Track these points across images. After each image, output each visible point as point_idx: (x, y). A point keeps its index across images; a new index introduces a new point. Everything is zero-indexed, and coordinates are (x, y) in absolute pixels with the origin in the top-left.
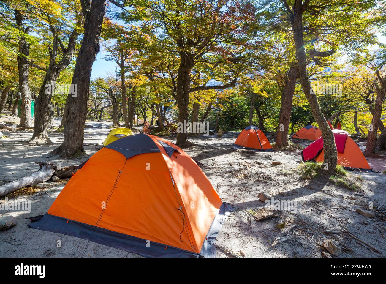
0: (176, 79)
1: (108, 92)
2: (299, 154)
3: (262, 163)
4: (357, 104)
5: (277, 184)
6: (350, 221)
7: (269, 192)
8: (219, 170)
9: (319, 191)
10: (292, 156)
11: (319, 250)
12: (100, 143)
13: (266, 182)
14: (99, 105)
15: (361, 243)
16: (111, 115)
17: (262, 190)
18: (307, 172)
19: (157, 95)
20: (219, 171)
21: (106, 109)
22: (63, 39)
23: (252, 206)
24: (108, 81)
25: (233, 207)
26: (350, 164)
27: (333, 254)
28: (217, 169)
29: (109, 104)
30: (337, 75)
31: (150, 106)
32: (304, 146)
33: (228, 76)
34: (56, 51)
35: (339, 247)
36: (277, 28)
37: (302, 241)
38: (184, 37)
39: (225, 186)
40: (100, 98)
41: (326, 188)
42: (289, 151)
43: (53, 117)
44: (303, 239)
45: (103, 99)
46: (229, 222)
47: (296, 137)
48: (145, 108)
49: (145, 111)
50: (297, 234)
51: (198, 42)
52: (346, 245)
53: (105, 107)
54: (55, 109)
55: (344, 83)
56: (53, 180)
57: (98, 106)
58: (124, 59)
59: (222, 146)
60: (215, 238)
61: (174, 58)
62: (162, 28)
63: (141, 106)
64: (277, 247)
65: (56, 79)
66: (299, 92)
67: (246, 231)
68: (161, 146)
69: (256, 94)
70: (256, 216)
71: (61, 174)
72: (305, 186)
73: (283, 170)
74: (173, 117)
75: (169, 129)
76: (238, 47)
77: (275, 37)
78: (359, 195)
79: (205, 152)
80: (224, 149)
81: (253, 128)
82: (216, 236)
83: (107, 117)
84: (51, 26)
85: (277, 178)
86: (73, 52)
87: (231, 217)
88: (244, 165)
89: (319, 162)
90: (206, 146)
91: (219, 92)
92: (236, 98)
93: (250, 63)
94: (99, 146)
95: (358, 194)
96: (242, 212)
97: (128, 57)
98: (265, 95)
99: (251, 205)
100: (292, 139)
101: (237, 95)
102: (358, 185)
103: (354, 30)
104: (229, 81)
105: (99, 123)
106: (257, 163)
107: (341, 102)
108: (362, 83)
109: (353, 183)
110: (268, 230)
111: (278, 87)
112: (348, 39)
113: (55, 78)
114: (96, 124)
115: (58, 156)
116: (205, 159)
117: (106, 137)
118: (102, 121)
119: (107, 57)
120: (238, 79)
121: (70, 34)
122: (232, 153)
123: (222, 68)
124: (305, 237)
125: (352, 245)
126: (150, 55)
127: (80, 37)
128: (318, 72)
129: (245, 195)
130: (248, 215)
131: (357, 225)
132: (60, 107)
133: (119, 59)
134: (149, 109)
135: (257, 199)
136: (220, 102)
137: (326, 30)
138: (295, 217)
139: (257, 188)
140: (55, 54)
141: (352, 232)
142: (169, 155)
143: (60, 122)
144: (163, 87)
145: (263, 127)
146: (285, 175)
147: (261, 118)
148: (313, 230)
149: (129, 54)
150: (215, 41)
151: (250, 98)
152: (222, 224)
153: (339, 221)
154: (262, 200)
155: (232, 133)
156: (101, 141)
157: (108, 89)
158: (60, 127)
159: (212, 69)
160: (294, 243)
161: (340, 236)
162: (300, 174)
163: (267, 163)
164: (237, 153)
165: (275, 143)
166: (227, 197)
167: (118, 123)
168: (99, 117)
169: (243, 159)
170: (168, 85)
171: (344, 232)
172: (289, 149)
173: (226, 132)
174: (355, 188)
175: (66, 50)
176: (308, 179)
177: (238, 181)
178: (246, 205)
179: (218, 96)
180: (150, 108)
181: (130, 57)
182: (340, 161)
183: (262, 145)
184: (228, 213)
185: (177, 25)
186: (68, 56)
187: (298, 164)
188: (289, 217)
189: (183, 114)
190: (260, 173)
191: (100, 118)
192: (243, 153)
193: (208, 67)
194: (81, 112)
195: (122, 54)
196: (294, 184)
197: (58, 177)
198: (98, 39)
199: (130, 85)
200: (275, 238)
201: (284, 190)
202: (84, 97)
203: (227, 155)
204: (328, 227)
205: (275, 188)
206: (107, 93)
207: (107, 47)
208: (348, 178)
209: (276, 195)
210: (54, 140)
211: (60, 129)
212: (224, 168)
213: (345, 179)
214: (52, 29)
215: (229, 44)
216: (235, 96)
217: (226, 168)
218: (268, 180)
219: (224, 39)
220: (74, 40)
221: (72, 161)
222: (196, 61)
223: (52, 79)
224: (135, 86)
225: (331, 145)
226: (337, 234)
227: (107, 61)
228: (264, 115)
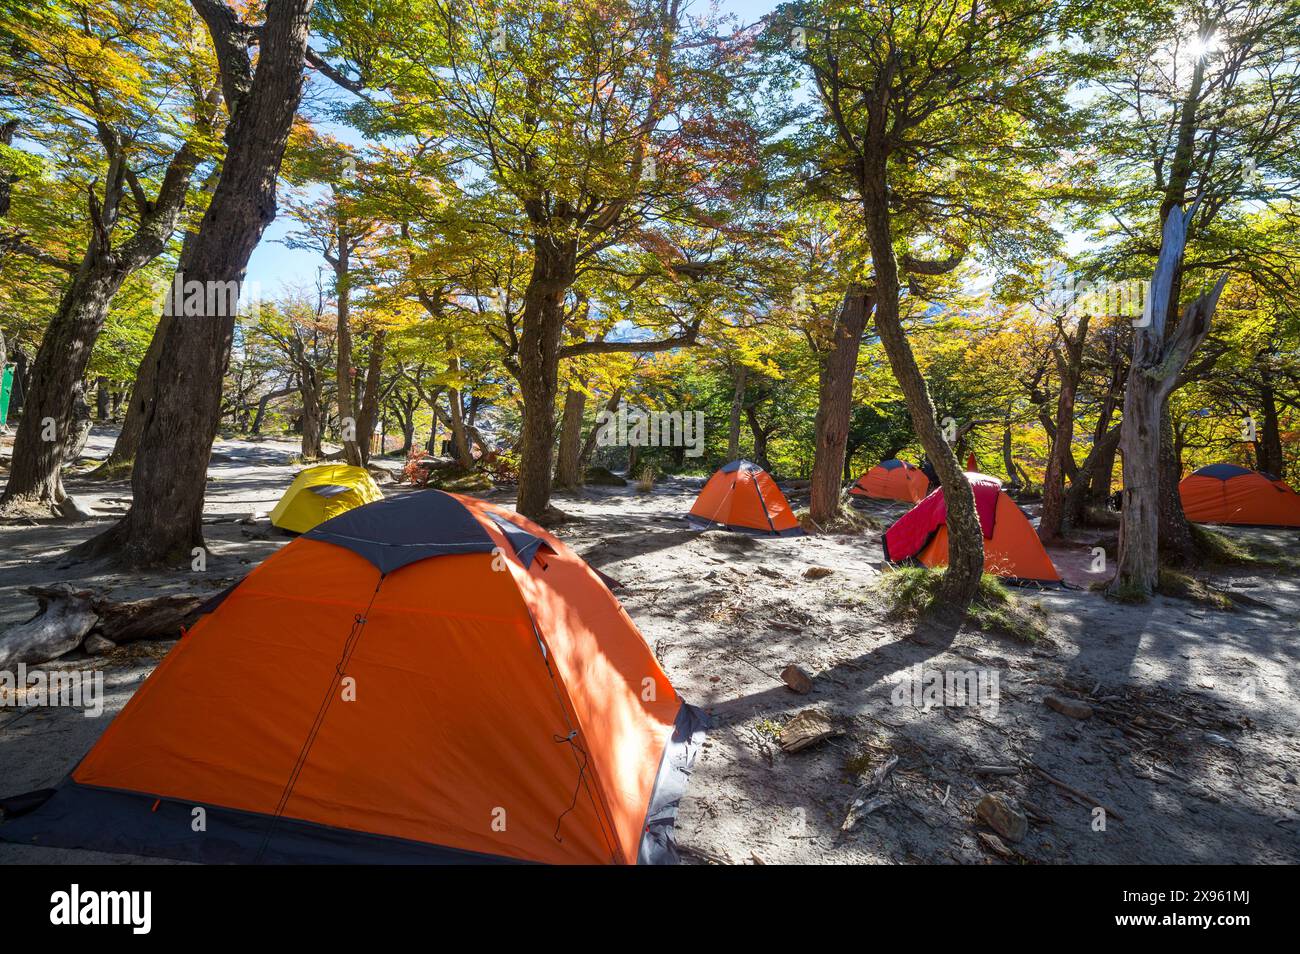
0: (518, 317)
1: (288, 346)
2: (874, 541)
3: (779, 571)
4: (1010, 402)
5: (829, 637)
6: (1033, 733)
7: (808, 661)
8: (656, 598)
9: (943, 651)
10: (855, 547)
11: (970, 828)
12: (259, 513)
13: (797, 631)
14: (252, 387)
15: (1070, 795)
16: (293, 421)
17: (791, 657)
18: (907, 594)
19: (452, 363)
20: (658, 602)
21: (275, 401)
22: (144, 170)
23: (768, 708)
24: (289, 312)
25: (713, 713)
26: (1014, 571)
27: (1009, 836)
28: (651, 595)
29: (288, 385)
30: (961, 325)
31: (427, 395)
32: (886, 518)
33: (673, 314)
34: (117, 208)
35: (1021, 815)
36: (819, 190)
37: (921, 807)
38: (547, 193)
39: (681, 646)
40: (259, 365)
41: (960, 639)
42: (847, 533)
43: (87, 426)
44: (924, 798)
45: (267, 368)
46: (708, 762)
47: (861, 492)
48: (410, 401)
49: (409, 411)
50: (904, 785)
51: (590, 210)
52: (1035, 806)
53: (273, 395)
54: (89, 396)
55: (979, 347)
56: (90, 650)
57: (247, 391)
58: (350, 245)
59: (655, 520)
60: (670, 822)
61: (515, 253)
62: (479, 163)
63: (398, 396)
64: (858, 831)
65: (111, 299)
66: (865, 366)
67: (760, 791)
68: (498, 530)
69: (747, 367)
70: (784, 740)
71: (120, 627)
72: (906, 638)
73: (841, 592)
74: (494, 430)
75: (490, 468)
76: (705, 232)
77: (814, 213)
78: (1043, 656)
79: (610, 542)
80: (662, 530)
81: (744, 467)
82: (675, 813)
83: (280, 429)
84: (100, 126)
85: (826, 616)
86: (177, 215)
87: (710, 746)
88: (727, 581)
89: (935, 566)
90: (607, 523)
91: (642, 359)
92: (690, 379)
93: (738, 279)
94: (255, 524)
95: (1041, 652)
96: (740, 729)
97: (362, 242)
98: (773, 371)
99: (763, 704)
100: (852, 499)
101: (694, 370)
102: (1040, 628)
103: (1014, 213)
104: (676, 328)
105: (250, 446)
106: (764, 572)
107: (970, 396)
108: (1020, 347)
109: (1026, 624)
110: (824, 779)
111: (809, 351)
112: (997, 234)
113: (107, 297)
114: (240, 450)
115: (105, 561)
116: (612, 565)
117: (280, 493)
118: (262, 440)
119: (292, 236)
120: (703, 325)
121: (171, 159)
122: (689, 544)
123: (655, 291)
124: (927, 793)
125: (1050, 805)
126: (440, 239)
127: (206, 169)
128: (916, 315)
129: (742, 672)
130: (761, 739)
131: (1052, 744)
132: (110, 392)
133: (331, 244)
134: (424, 404)
135: (776, 683)
136: (644, 390)
137: (944, 206)
138: (892, 734)
139: (776, 649)
140: (112, 215)
141: (1043, 764)
142: (523, 561)
143: (110, 443)
144: (473, 337)
145: (768, 464)
146: (848, 606)
147: (762, 438)
148: (945, 767)
149: (367, 232)
150: (640, 213)
151: (730, 380)
152: (688, 774)
153: (1006, 735)
154: (794, 686)
155: (679, 482)
156: (262, 505)
157: (289, 337)
158: (112, 459)
159: (627, 292)
160: (901, 814)
161: (1016, 779)
162: (887, 602)
163: (793, 573)
164: (705, 543)
165: (806, 511)
166: (691, 683)
167: (318, 447)
168: (250, 428)
169: (722, 562)
170: (493, 334)
171: (1026, 768)
172: (847, 526)
173: (662, 479)
174: (1032, 637)
175: (154, 208)
176: (911, 615)
177: (716, 630)
178: (751, 706)
179: (640, 372)
180: (427, 400)
181: (368, 241)
182: (990, 562)
183: (771, 517)
184: (699, 737)
185: (529, 158)
186: (160, 227)
187: (878, 572)
188: (875, 734)
189: (539, 423)
190: (779, 604)
191: (255, 430)
192: (720, 544)
193: (615, 287)
194: (201, 413)
195: (342, 231)
196: (874, 633)
197: (108, 637)
198: (273, 182)
199: (365, 329)
200: (846, 804)
201: (851, 652)
202: (213, 362)
203: (675, 551)
204: (983, 755)
205: (824, 646)
206: (286, 350)
207: (293, 207)
208: (1012, 607)
209: (829, 669)
210: (86, 504)
211: (110, 468)
212: (671, 591)
213: (1005, 613)
214: (106, 135)
215: (679, 224)
216: (688, 371)
217: (676, 591)
218: (804, 623)
219: (666, 208)
220: (181, 178)
221: (156, 579)
222: (583, 266)
223: (94, 297)
224: (380, 333)
225: (967, 517)
226: (1008, 775)
227: (291, 248)
228: (769, 429)
